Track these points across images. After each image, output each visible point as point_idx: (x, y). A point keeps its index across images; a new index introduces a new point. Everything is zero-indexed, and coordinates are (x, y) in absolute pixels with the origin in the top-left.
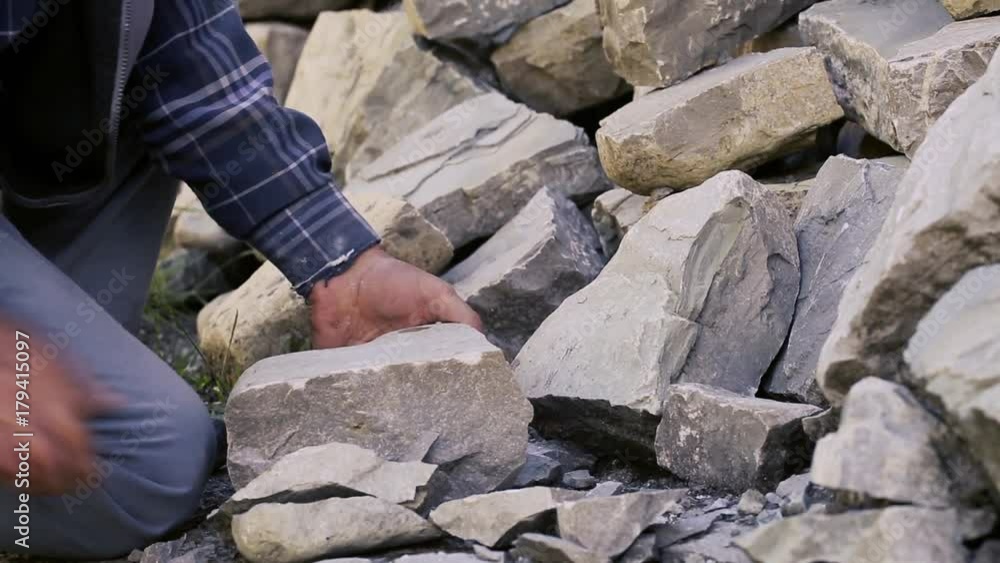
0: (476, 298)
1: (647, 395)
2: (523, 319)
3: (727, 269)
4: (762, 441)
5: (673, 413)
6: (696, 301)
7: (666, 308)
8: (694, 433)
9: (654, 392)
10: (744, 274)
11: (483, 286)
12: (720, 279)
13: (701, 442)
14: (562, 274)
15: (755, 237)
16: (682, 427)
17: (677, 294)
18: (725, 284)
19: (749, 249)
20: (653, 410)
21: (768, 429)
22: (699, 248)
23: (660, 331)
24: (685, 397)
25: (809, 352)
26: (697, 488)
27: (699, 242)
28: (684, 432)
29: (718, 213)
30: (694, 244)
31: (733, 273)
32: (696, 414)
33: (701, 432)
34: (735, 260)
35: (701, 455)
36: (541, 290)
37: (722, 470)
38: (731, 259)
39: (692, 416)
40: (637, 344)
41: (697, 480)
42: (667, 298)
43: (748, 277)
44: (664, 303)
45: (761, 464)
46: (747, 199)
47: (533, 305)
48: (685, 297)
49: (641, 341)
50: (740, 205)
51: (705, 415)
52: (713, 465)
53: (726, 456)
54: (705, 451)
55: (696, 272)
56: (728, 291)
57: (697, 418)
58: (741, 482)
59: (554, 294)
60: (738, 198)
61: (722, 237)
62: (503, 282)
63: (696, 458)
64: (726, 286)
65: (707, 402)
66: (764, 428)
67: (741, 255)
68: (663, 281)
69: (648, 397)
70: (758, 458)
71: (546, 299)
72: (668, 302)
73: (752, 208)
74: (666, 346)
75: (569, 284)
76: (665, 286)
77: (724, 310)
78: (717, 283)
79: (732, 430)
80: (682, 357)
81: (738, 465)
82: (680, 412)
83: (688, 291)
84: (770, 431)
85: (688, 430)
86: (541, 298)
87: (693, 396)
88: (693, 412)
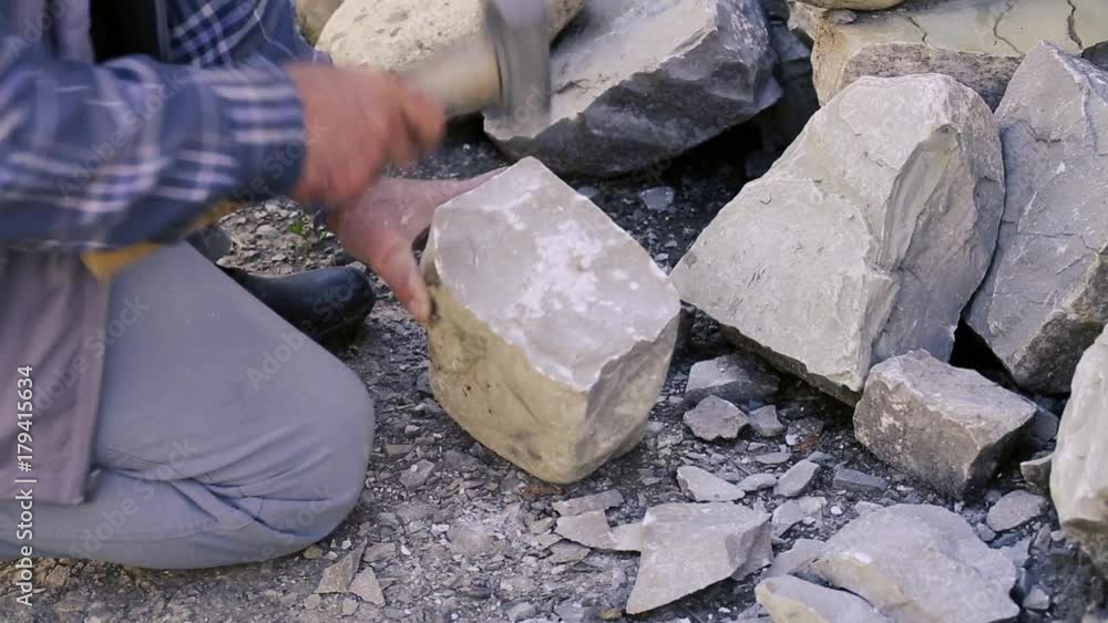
0: (629, 83)
1: (848, 369)
2: (679, 104)
3: (931, 207)
4: (973, 458)
5: (875, 395)
6: (898, 250)
7: (866, 260)
8: (898, 424)
9: (855, 367)
10: (947, 209)
11: (637, 71)
12: (924, 218)
13: (905, 434)
14: (725, 64)
15: (962, 169)
16: (885, 414)
17: (879, 240)
18: (929, 222)
19: (955, 181)
20: (854, 387)
21: (979, 448)
22: (901, 184)
23: (862, 291)
24: (890, 387)
25: (1018, 318)
26: (897, 477)
27: (901, 178)
28: (887, 420)
29: (924, 142)
30: (897, 178)
31: (937, 208)
32: (901, 407)
33: (906, 425)
34: (939, 197)
35: (904, 446)
36: (700, 80)
37: (926, 467)
38: (937, 194)
39: (895, 407)
40: (835, 300)
41: (898, 468)
42: (868, 247)
43: (952, 212)
44: (864, 253)
45: (969, 477)
46: (954, 125)
47: (690, 93)
48: (887, 244)
49: (839, 296)
50: (946, 131)
51: (910, 410)
52: (917, 459)
53: (932, 457)
54: (909, 444)
55: (898, 211)
56: (931, 227)
57: (901, 411)
58: (945, 485)
59: (713, 83)
60: (944, 126)
61: (927, 166)
62: (658, 71)
63: (899, 448)
64: (930, 223)
65: (913, 398)
66: (975, 447)
67: (947, 190)
68: (862, 221)
69: (848, 372)
70: (966, 472)
71: (706, 89)
72: (869, 251)
73: (959, 134)
74: (867, 309)
75: (730, 74)
76: (865, 228)
77: (926, 249)
78: (921, 223)
79: (940, 435)
80: (883, 320)
81: (944, 469)
82: (883, 399)
83: (890, 236)
84: (981, 451)
85: (891, 420)
86: (700, 88)
87: (898, 387)
88: (898, 403)
